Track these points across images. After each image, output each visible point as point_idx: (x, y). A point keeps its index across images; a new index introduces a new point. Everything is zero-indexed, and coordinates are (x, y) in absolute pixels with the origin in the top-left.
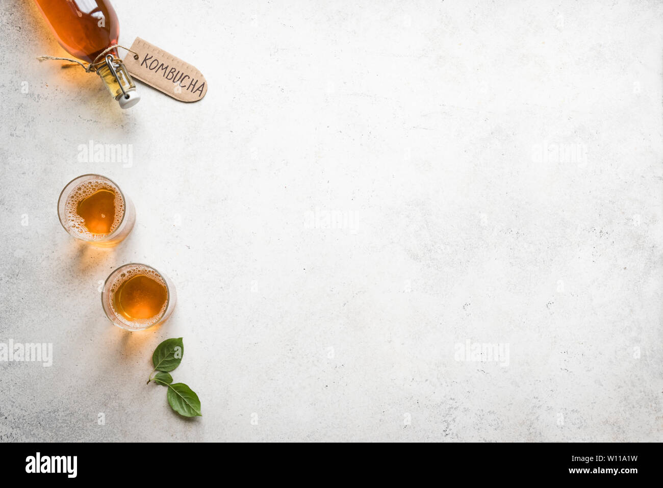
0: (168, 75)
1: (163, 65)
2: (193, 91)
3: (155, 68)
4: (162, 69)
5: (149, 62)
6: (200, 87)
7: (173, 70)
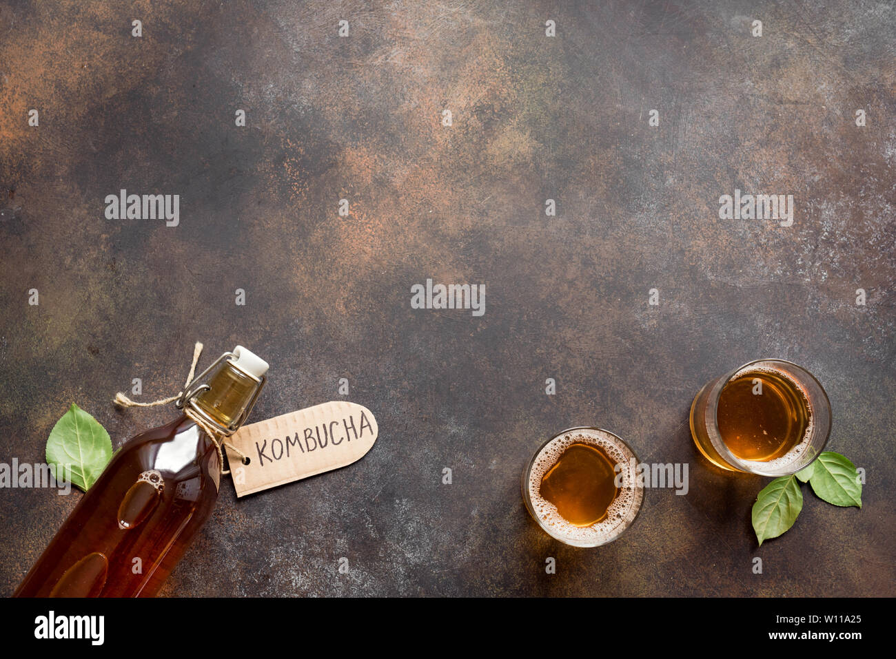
0: (308, 446)
1: (288, 439)
2: (359, 436)
3: (282, 452)
4: (293, 445)
5: (267, 452)
6: (362, 422)
7: (308, 433)
